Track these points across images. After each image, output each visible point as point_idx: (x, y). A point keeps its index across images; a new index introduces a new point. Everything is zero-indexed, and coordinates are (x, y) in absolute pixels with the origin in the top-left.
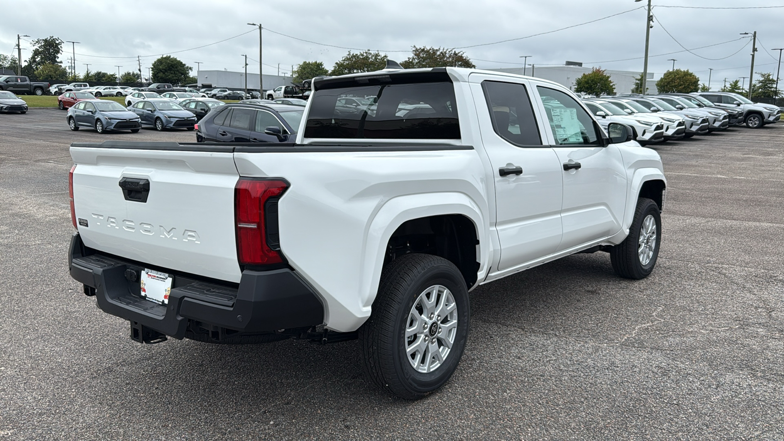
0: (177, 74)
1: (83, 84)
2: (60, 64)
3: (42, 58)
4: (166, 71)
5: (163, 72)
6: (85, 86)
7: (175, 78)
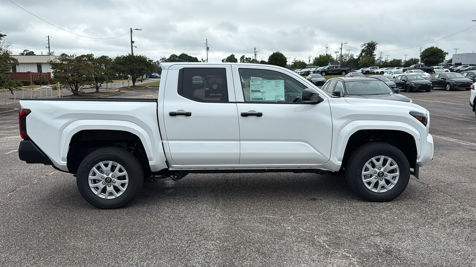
0: (437, 58)
1: (376, 68)
2: (374, 56)
3: (365, 54)
4: (430, 56)
5: (427, 57)
6: (377, 68)
7: (435, 60)
